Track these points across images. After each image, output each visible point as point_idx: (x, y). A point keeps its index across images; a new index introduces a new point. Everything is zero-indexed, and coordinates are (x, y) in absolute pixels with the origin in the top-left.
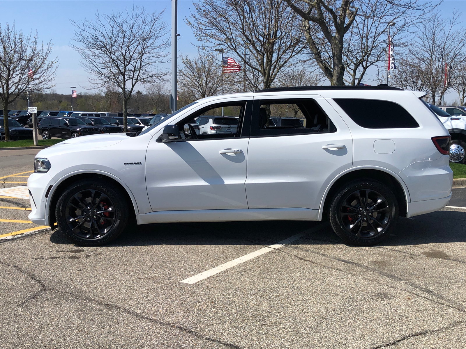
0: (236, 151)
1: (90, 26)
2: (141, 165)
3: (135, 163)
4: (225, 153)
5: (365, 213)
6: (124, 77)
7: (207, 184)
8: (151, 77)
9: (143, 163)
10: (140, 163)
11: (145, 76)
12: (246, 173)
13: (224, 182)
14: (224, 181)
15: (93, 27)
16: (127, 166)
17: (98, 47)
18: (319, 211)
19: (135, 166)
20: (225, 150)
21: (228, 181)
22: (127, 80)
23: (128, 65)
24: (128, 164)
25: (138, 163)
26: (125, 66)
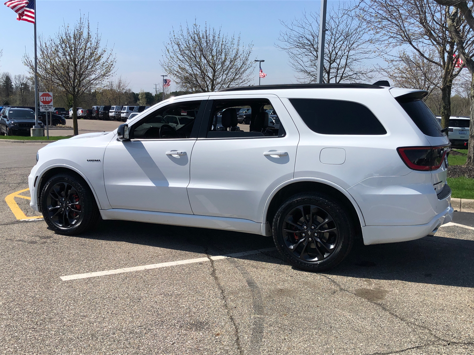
0: (179, 153)
1: (300, 25)
2: (100, 162)
3: (95, 160)
4: (171, 155)
5: (309, 233)
6: (329, 76)
7: (154, 185)
8: (356, 74)
9: (101, 160)
10: (99, 160)
11: (350, 73)
12: (190, 177)
13: (169, 185)
14: (169, 183)
15: (302, 26)
16: (89, 162)
17: (303, 46)
18: (262, 224)
19: (95, 162)
20: (171, 151)
21: (172, 184)
22: (331, 78)
23: (333, 63)
24: (90, 160)
25: (98, 160)
26: (331, 64)
